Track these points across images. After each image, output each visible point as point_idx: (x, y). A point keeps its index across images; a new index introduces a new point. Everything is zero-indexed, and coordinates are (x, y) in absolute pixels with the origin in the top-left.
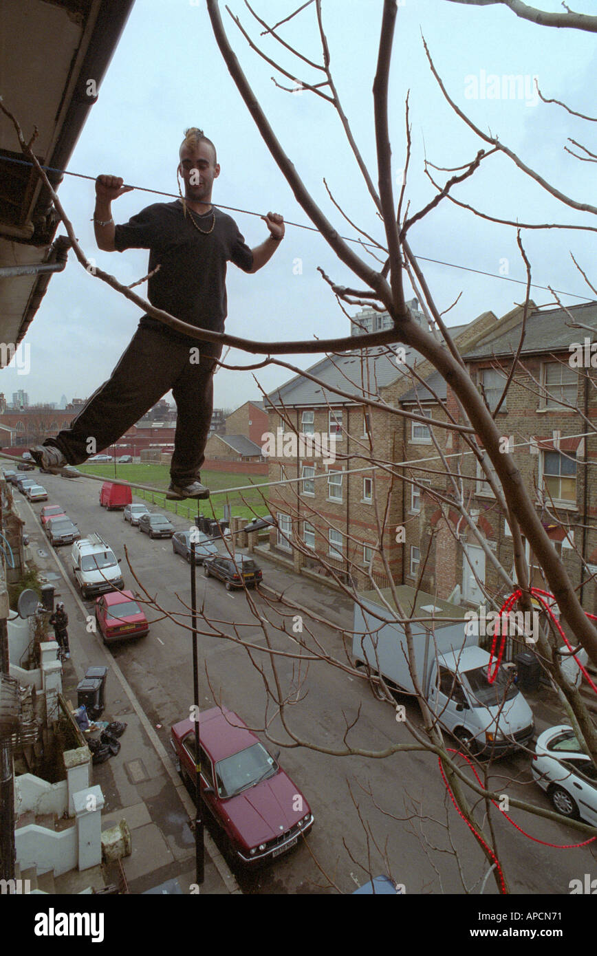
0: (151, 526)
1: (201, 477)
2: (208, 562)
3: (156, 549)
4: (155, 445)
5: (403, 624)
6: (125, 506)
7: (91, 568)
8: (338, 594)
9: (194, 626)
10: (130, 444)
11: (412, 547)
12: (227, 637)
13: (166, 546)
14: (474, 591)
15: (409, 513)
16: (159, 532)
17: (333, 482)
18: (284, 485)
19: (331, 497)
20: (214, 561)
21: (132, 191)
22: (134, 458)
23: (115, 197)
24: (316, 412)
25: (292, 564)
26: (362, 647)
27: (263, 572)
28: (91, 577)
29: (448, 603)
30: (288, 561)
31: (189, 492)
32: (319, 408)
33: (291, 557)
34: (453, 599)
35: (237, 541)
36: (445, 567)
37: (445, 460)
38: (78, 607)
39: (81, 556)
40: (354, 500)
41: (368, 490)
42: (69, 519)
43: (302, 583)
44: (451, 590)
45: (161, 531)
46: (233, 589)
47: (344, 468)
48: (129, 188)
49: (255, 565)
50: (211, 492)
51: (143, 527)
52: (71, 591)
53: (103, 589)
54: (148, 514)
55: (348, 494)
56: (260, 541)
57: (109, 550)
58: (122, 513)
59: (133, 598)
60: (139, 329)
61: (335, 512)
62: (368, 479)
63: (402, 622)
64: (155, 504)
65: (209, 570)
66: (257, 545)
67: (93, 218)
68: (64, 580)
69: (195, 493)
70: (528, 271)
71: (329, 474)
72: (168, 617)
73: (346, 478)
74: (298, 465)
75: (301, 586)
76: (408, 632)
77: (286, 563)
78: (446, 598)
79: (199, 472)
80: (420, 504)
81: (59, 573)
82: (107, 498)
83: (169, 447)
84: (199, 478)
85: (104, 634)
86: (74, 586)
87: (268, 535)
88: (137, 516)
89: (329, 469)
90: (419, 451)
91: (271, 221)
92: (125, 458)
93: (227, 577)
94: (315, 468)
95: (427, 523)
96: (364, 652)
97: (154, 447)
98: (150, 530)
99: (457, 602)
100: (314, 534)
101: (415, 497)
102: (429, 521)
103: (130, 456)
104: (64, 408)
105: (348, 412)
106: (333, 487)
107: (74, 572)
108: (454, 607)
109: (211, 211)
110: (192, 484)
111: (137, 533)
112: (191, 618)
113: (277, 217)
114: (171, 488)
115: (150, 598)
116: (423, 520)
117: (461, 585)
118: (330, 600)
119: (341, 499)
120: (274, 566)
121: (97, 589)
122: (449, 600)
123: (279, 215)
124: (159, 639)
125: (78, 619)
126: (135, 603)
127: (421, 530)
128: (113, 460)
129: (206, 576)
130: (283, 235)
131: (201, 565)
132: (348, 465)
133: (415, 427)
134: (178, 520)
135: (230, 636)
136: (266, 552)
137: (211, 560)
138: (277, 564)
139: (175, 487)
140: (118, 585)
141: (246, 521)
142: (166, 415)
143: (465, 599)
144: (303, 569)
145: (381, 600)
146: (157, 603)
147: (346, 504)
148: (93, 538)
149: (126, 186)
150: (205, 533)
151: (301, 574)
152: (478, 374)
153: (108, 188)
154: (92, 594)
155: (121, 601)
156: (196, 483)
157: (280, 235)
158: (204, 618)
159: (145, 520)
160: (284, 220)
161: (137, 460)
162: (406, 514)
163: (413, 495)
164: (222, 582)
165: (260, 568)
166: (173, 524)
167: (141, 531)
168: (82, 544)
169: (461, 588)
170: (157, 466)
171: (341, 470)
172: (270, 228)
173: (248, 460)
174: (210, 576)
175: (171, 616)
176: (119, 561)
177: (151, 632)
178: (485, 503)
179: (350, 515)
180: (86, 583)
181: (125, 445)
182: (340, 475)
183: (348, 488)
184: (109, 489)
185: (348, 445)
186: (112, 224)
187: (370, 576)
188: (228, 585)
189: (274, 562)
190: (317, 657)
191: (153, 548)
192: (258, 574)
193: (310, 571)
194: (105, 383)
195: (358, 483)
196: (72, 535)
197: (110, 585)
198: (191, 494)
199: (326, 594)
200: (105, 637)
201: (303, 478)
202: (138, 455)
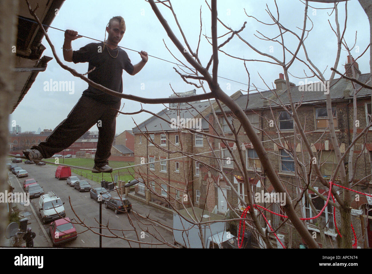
0: (80, 186)
1: (109, 162)
2: (107, 201)
3: (82, 197)
4: (83, 150)
5: (198, 225)
6: (67, 177)
7: (49, 208)
8: (166, 213)
9: (101, 232)
10: (71, 150)
11: (197, 190)
12: (120, 238)
13: (87, 195)
14: (223, 207)
15: (195, 176)
16: (84, 189)
17: (163, 164)
18: (142, 166)
19: (162, 170)
20: (110, 201)
21: (81, 38)
22: (73, 156)
23: (73, 39)
24: (155, 135)
25: (145, 200)
26: (183, 237)
27: (132, 205)
28: (48, 212)
29: (212, 213)
30: (143, 199)
31: (103, 170)
32: (156, 133)
33: (144, 197)
34: (214, 211)
35: (120, 191)
36: (211, 198)
37: (214, 152)
38: (40, 228)
39: (44, 202)
40: (172, 171)
41: (178, 167)
42: (38, 185)
43: (149, 209)
44: (213, 208)
45: (85, 188)
46: (119, 213)
47: (167, 158)
48: (80, 36)
49: (128, 202)
50: (113, 169)
51: (76, 187)
52: (37, 220)
53: (54, 218)
54: (79, 181)
55: (169, 169)
56: (130, 191)
57: (59, 198)
58: (66, 181)
59: (70, 221)
60: (82, 97)
61: (164, 176)
62: (177, 162)
63: (198, 224)
64: (82, 176)
65: (107, 206)
66: (129, 193)
67: (62, 47)
68: (34, 215)
69: (106, 170)
70: (249, 76)
71: (161, 161)
72: (89, 230)
73: (168, 162)
74: (147, 157)
75: (149, 210)
76: (200, 228)
77: (142, 200)
78: (212, 211)
79: (108, 160)
80: (199, 172)
81: (31, 212)
82: (59, 174)
83: (89, 150)
84: (108, 163)
85: (53, 241)
86: (39, 218)
87: (134, 188)
88: (73, 182)
89: (161, 158)
90: (198, 150)
91: (142, 54)
92: (69, 155)
93: (116, 208)
94: (155, 158)
95: (202, 180)
96: (184, 239)
97: (83, 151)
98: (80, 188)
99: (216, 213)
100: (154, 187)
101: (197, 169)
102: (203, 179)
103: (71, 155)
104: (39, 134)
105: (169, 134)
106: (163, 166)
107: (40, 211)
108: (215, 215)
109: (117, 49)
110: (105, 166)
111: (73, 190)
112: (99, 229)
113: (145, 53)
114: (95, 168)
115: (80, 221)
116: (201, 179)
117: (217, 205)
118: (162, 215)
119: (166, 171)
120: (137, 202)
121: (52, 218)
122: (213, 212)
123: (146, 52)
124: (82, 240)
125: (40, 235)
126: (71, 223)
127: (200, 183)
128: (63, 157)
129: (106, 208)
130: (147, 60)
131: (103, 203)
132: (169, 157)
133: (196, 140)
134: (93, 183)
135: (121, 237)
136: (133, 195)
137: (108, 200)
138: (138, 200)
139: (97, 167)
140: (62, 216)
141: (125, 182)
142: (88, 137)
143: (219, 211)
144: (150, 202)
145: (188, 214)
146: (84, 224)
147: (168, 173)
148: (51, 193)
149: (79, 35)
150: (105, 188)
151: (149, 205)
152: (221, 119)
153: (70, 35)
154: (48, 221)
155: (63, 223)
156: (106, 165)
157: (146, 60)
158: (108, 229)
159: (77, 184)
160: (148, 54)
161: (74, 156)
162: (193, 176)
163: (196, 168)
164: (113, 210)
165: (131, 203)
166: (90, 185)
167: (75, 189)
168: (45, 197)
169: (218, 207)
170: (83, 159)
171: (166, 159)
172: (142, 57)
173: (125, 155)
174: (108, 208)
175: (91, 229)
176: (64, 203)
177: (78, 237)
178: (226, 171)
179: (170, 178)
180: (45, 216)
181: (69, 150)
182: (166, 161)
183: (169, 166)
184: (60, 170)
185: (169, 148)
186: (71, 50)
187: (183, 204)
188: (116, 211)
189: (137, 200)
190: (162, 243)
191: (81, 196)
192: (130, 206)
193: (153, 203)
194: (64, 120)
195: (173, 164)
196: (40, 193)
197: (59, 216)
198: (104, 171)
199: (160, 213)
200: (54, 243)
201: (149, 163)
202: (75, 154)
